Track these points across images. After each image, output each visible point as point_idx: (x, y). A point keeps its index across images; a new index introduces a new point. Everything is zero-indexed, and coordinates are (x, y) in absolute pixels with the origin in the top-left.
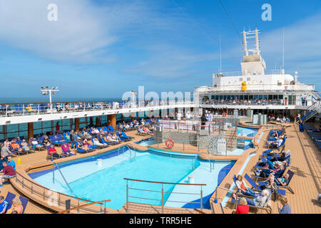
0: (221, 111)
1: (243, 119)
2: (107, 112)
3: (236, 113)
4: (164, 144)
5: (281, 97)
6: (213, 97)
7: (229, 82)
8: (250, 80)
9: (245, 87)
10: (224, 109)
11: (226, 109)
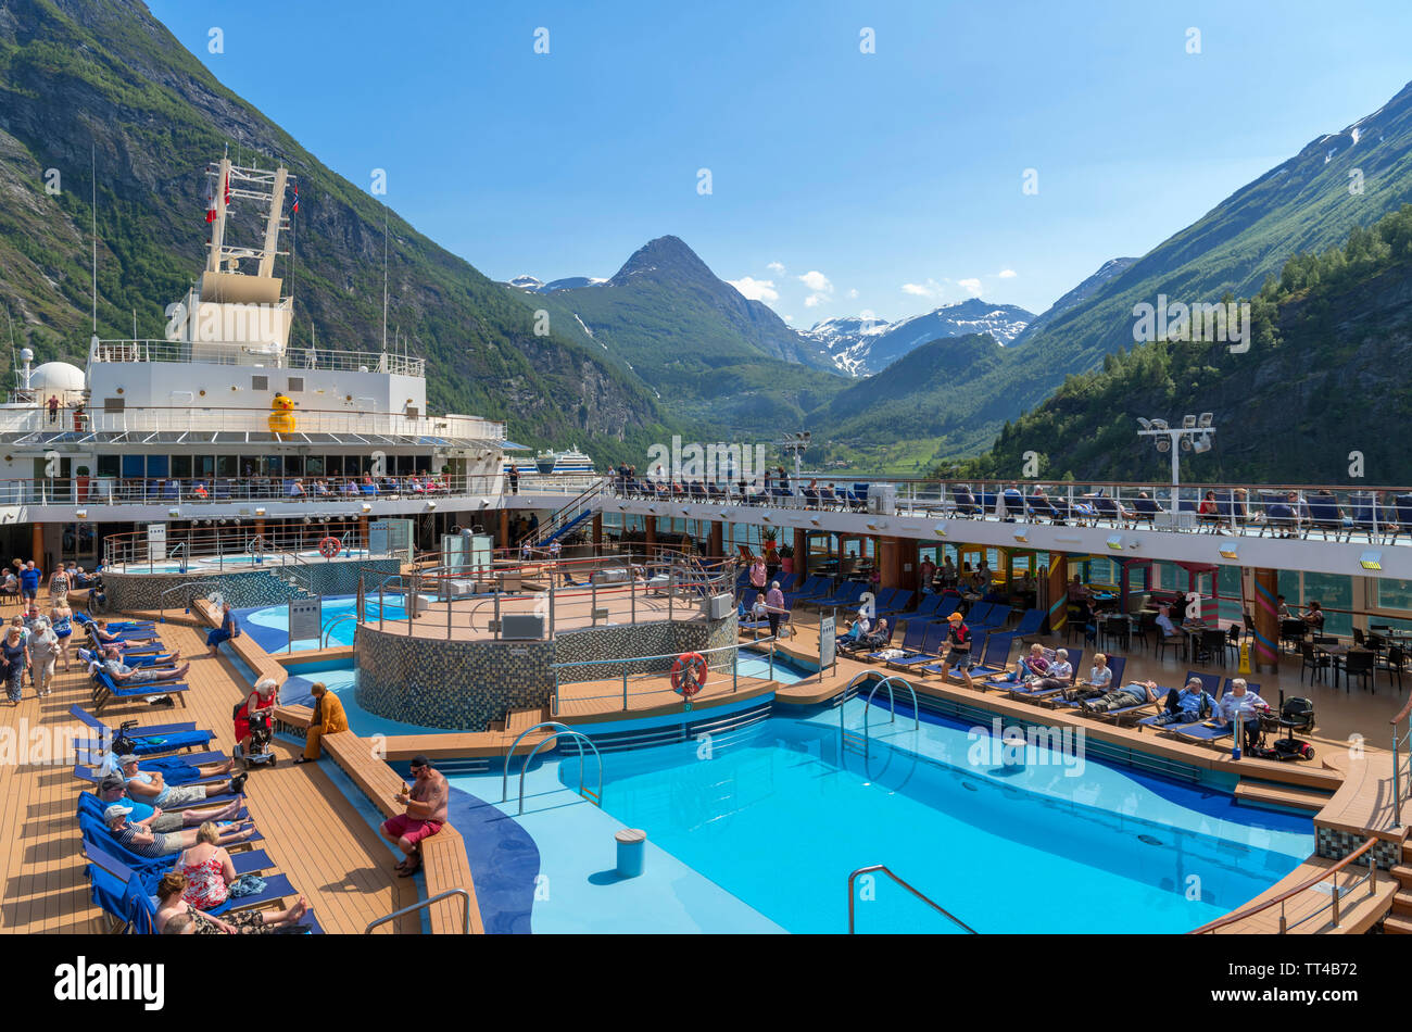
7: (202, 393)
8: (302, 390)
9: (289, 417)
10: (244, 523)
11: (253, 522)
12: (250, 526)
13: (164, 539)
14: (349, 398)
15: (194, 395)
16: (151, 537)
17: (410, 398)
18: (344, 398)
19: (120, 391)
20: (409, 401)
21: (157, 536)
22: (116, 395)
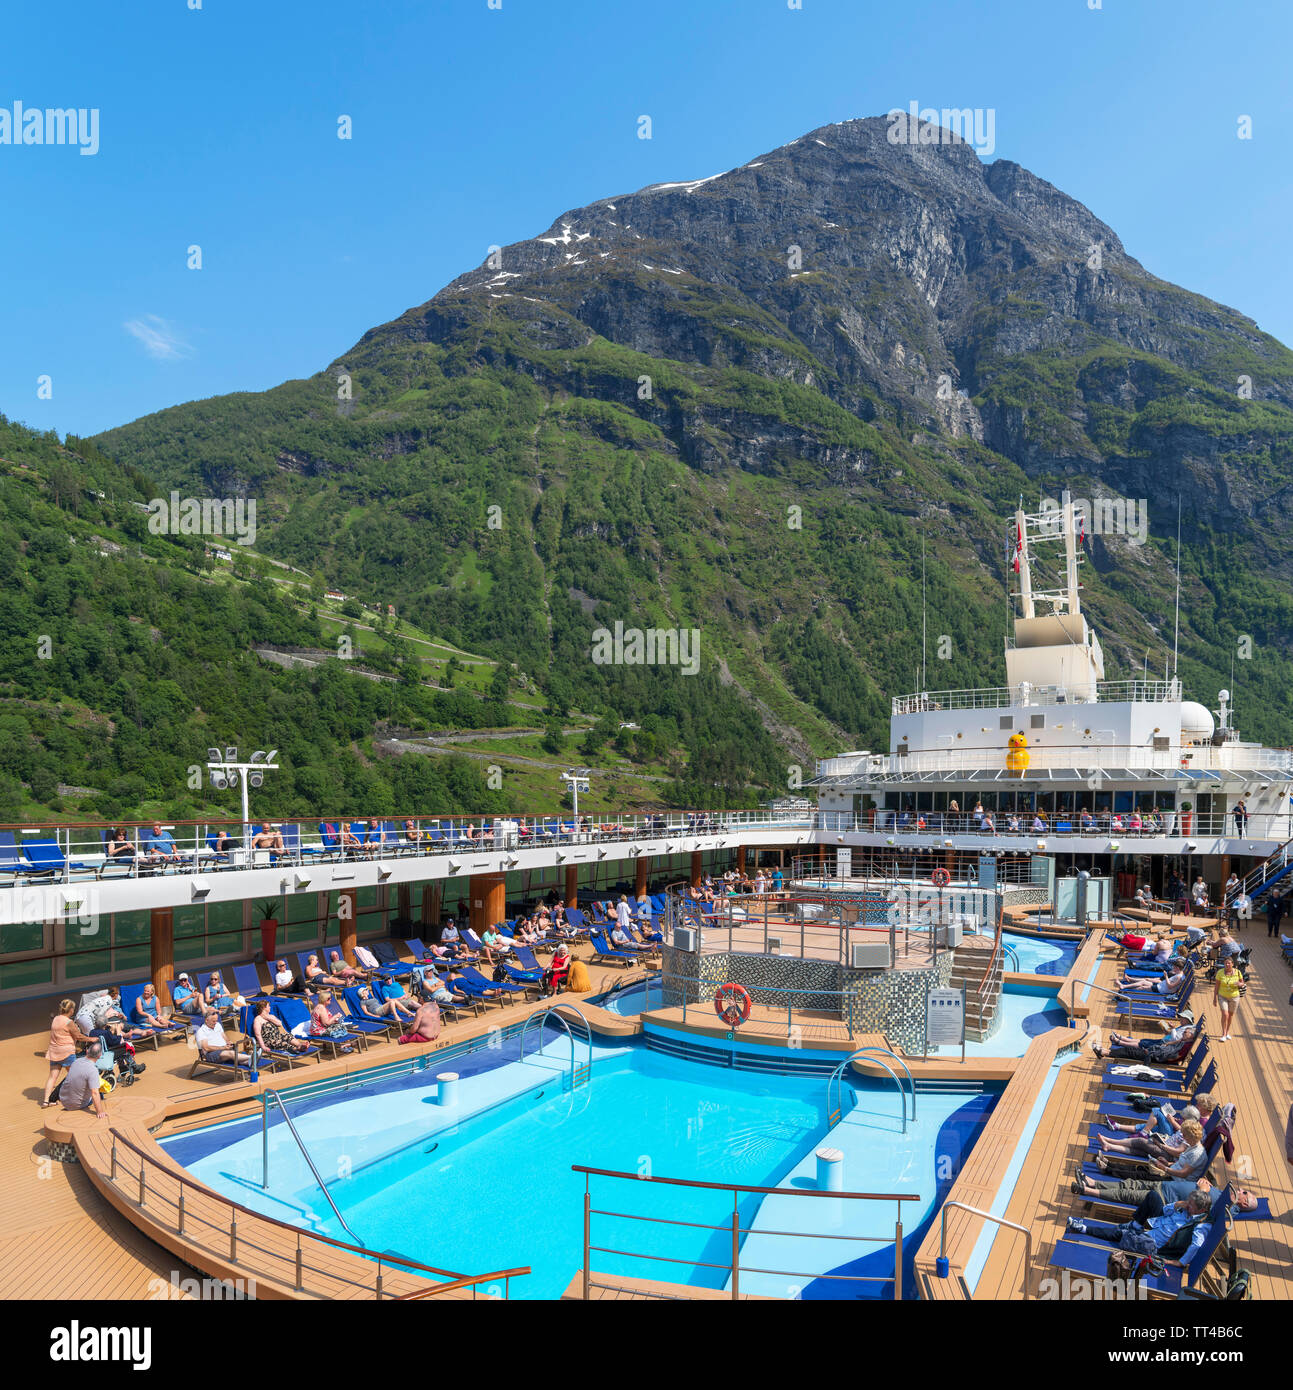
0: (927, 863)
1: (1016, 899)
2: (470, 864)
3: (988, 868)
4: (710, 1006)
5: (1167, 800)
6: (892, 800)
7: (959, 736)
8: (1042, 726)
9: (1021, 754)
10: (936, 852)
11: (943, 852)
12: (940, 855)
13: (849, 860)
14: (1087, 732)
15: (953, 737)
16: (840, 858)
17: (1157, 726)
18: (1083, 732)
19: (905, 738)
20: (1156, 731)
21: (844, 857)
22: (903, 742)
